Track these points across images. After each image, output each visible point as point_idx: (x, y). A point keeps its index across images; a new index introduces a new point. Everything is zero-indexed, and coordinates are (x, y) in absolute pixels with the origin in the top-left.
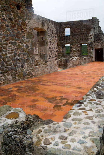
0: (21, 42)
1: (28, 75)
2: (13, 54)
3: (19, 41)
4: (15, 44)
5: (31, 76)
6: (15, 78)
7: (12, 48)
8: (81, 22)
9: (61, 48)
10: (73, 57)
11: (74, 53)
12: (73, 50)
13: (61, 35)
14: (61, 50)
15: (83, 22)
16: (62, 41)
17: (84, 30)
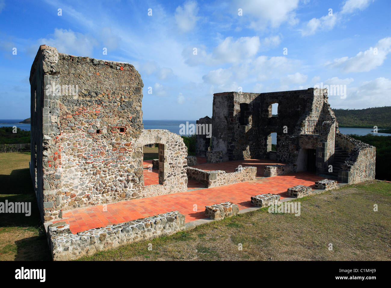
0: (124, 163)
1: (133, 196)
2: (113, 176)
3: (122, 163)
4: (116, 166)
5: (136, 196)
6: (115, 198)
7: (112, 170)
8: (295, 94)
9: (263, 140)
10: (281, 157)
11: (282, 149)
12: (282, 144)
13: (263, 116)
14: (263, 142)
15: (298, 93)
16: (265, 127)
17: (299, 109)
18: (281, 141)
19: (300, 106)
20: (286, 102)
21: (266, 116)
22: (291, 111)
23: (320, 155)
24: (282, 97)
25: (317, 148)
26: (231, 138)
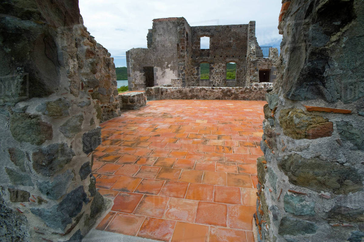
8: (227, 28)
9: (195, 70)
10: (214, 83)
11: (215, 76)
12: (215, 71)
13: (194, 48)
14: (194, 72)
15: (231, 27)
16: (197, 57)
17: (231, 41)
18: (214, 69)
19: (232, 39)
20: (218, 35)
21: (197, 48)
22: (224, 43)
23: (275, 73)
24: (214, 30)
25: (272, 68)
26: (183, 66)
